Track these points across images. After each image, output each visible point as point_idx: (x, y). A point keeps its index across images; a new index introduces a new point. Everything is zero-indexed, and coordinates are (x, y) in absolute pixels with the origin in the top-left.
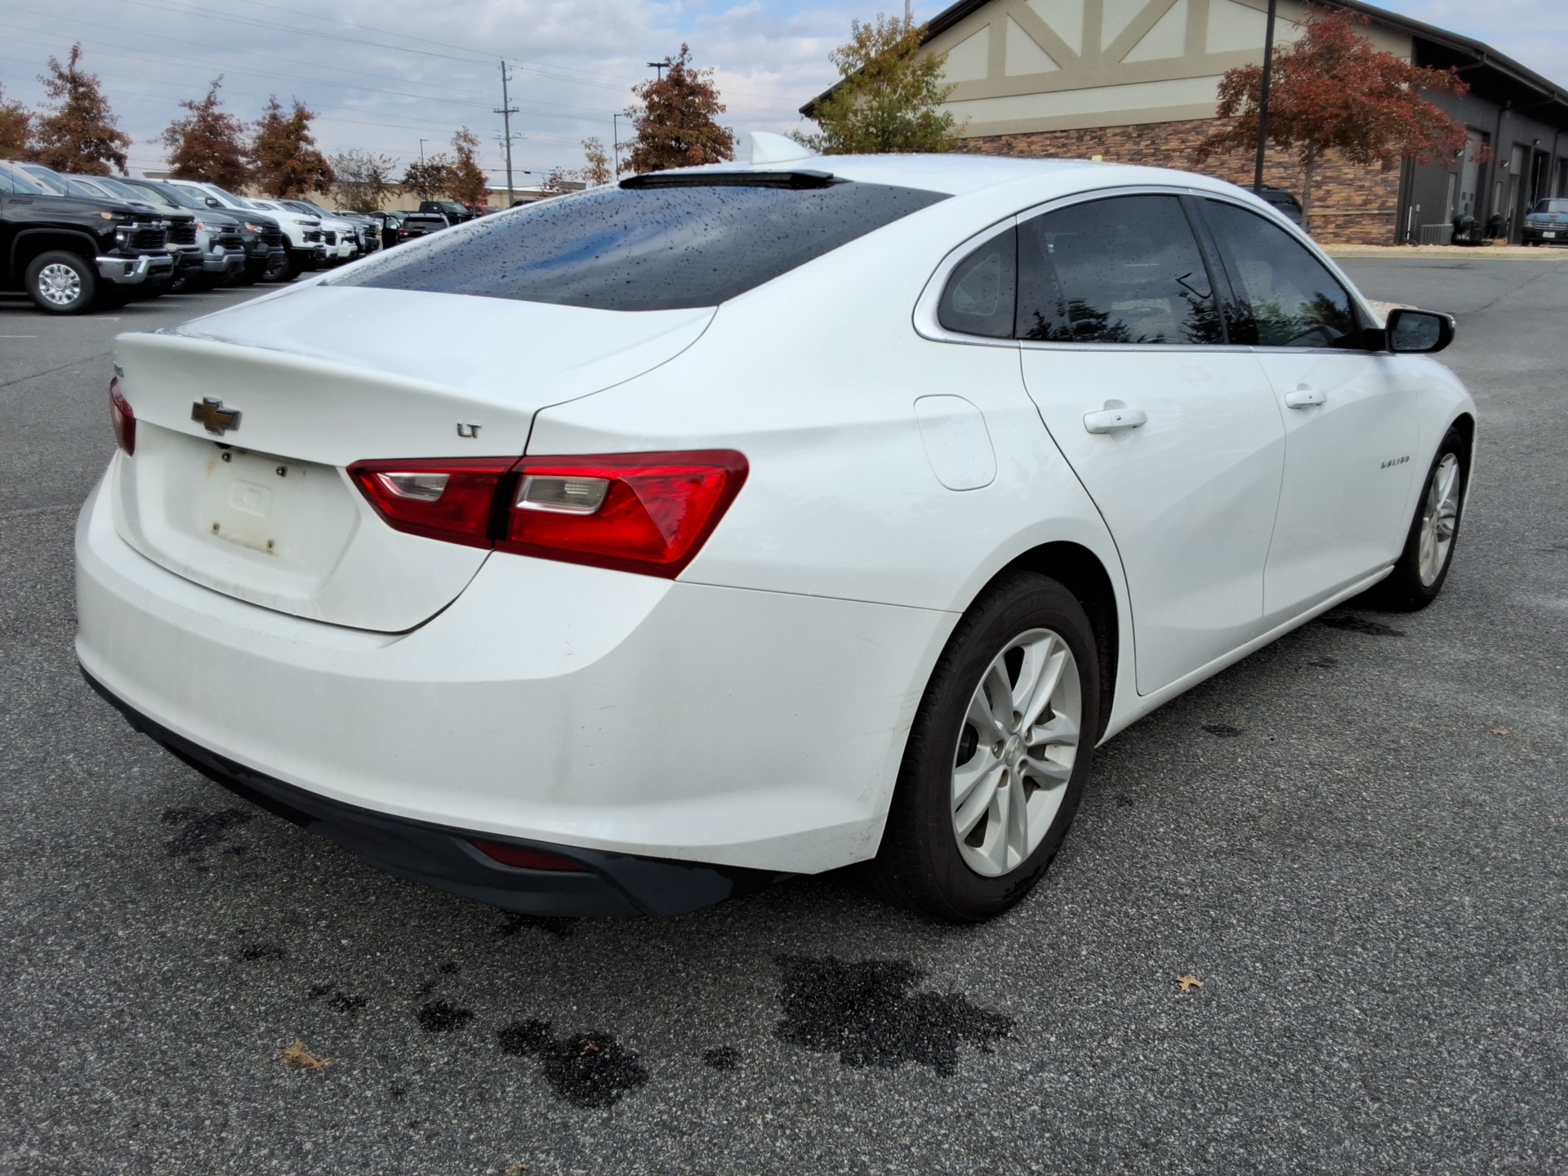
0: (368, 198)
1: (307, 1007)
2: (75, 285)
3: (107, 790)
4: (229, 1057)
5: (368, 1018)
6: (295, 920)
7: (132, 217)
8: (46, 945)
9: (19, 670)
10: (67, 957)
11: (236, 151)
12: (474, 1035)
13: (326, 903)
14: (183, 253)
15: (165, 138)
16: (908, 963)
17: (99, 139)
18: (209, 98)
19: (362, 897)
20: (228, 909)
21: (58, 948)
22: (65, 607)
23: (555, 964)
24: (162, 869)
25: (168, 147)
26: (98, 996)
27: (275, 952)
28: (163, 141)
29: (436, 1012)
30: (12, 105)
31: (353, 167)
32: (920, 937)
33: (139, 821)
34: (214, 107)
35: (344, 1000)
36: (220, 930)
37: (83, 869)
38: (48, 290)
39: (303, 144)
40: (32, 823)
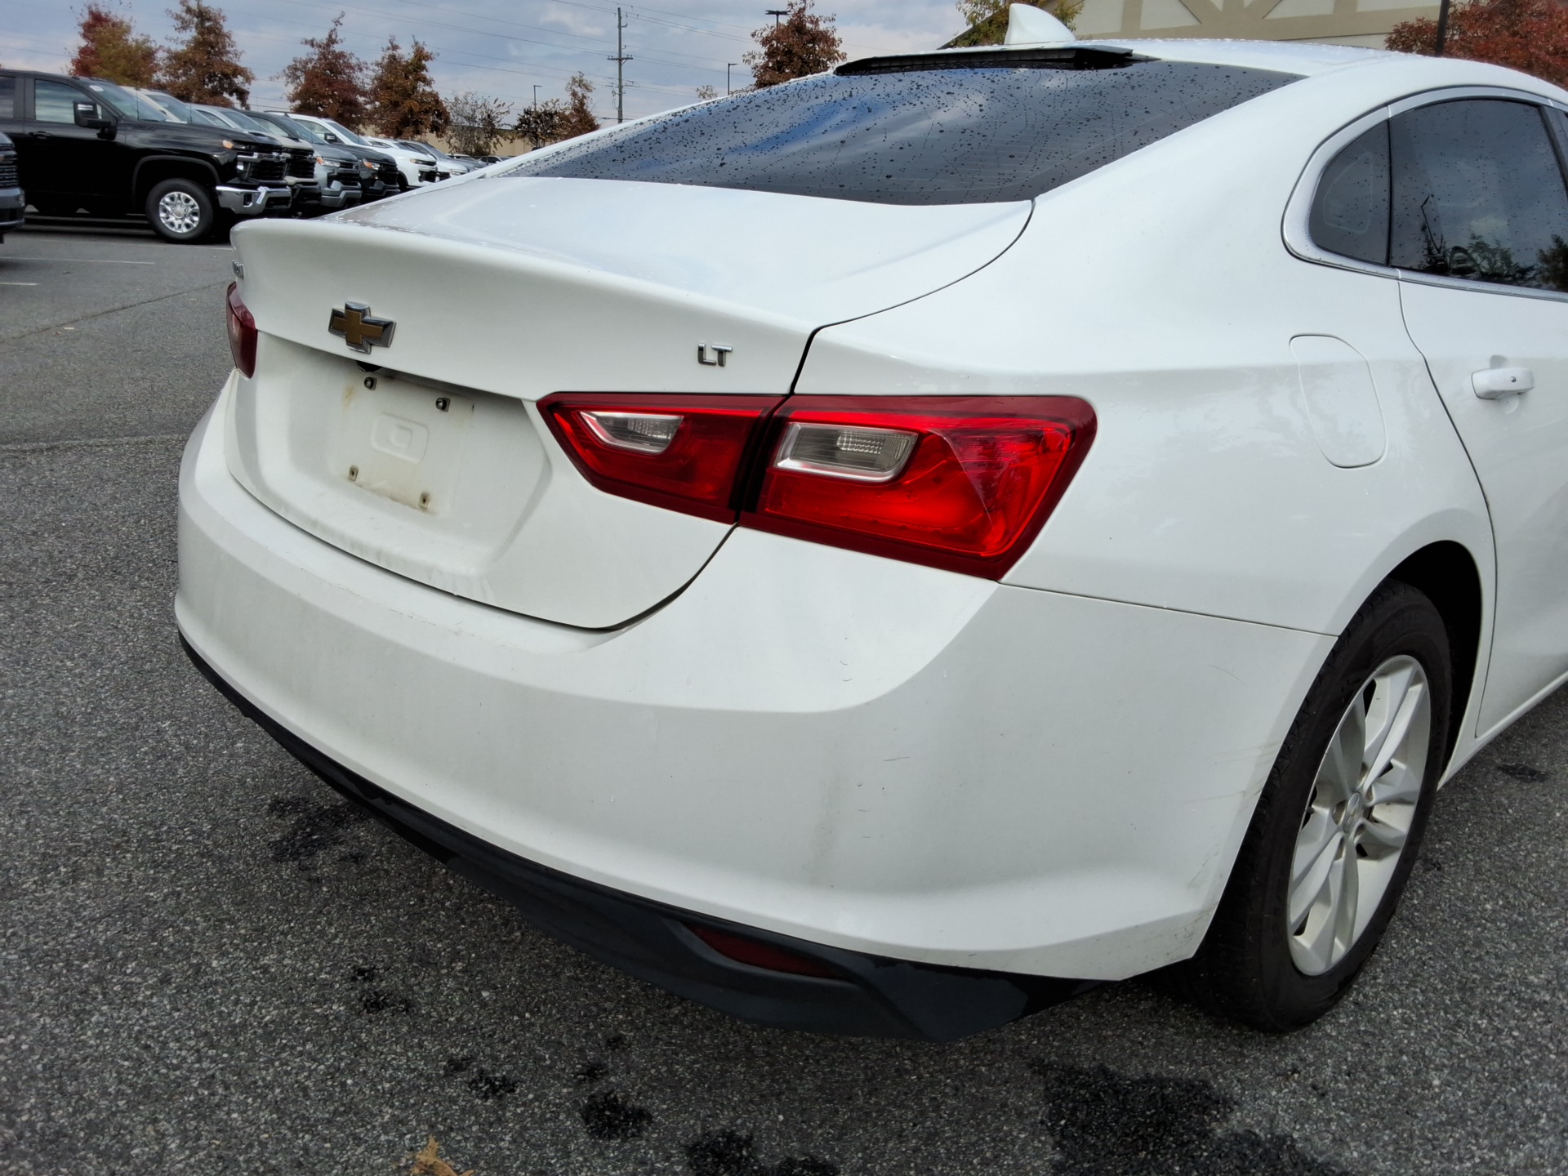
0: (481, 143)
1: (442, 1088)
2: (195, 214)
3: (206, 769)
4: (345, 1158)
5: (519, 1111)
6: (425, 959)
7: (253, 147)
8: (125, 974)
9: (115, 616)
10: (148, 993)
11: (356, 90)
12: (655, 1148)
13: (462, 938)
14: (301, 186)
15: (287, 75)
16: (1206, 1084)
17: (223, 74)
18: (330, 36)
19: (505, 931)
20: (344, 938)
21: (139, 980)
22: (169, 547)
23: (748, 1048)
24: (266, 878)
25: (290, 85)
26: (184, 1053)
27: (401, 1003)
28: (285, 78)
29: (604, 1110)
30: (141, 39)
31: (468, 110)
32: (1215, 1045)
33: (241, 811)
34: (335, 45)
35: (488, 1081)
36: (335, 967)
37: (173, 872)
38: (168, 218)
39: (421, 87)
40: (118, 808)
